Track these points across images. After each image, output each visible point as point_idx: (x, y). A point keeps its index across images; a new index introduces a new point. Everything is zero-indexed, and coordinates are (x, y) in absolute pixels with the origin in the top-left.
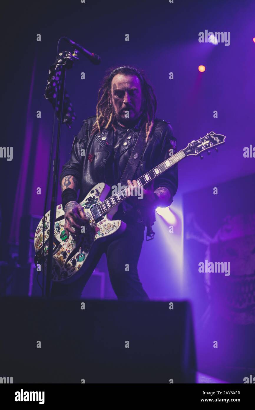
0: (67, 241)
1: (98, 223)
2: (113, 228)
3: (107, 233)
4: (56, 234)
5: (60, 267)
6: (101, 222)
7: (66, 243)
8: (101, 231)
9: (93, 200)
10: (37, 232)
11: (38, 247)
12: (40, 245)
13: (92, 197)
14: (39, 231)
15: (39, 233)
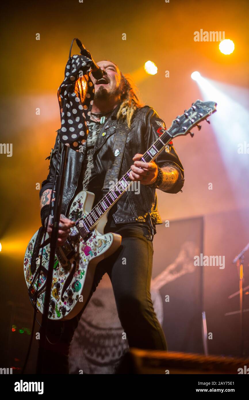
0: (58, 269)
1: (88, 241)
2: (105, 244)
3: (99, 251)
4: (44, 262)
5: (57, 301)
6: (90, 239)
7: (57, 272)
8: (92, 251)
9: (77, 213)
10: (25, 264)
11: (30, 281)
12: (31, 278)
13: (75, 210)
14: (27, 262)
15: (28, 264)
